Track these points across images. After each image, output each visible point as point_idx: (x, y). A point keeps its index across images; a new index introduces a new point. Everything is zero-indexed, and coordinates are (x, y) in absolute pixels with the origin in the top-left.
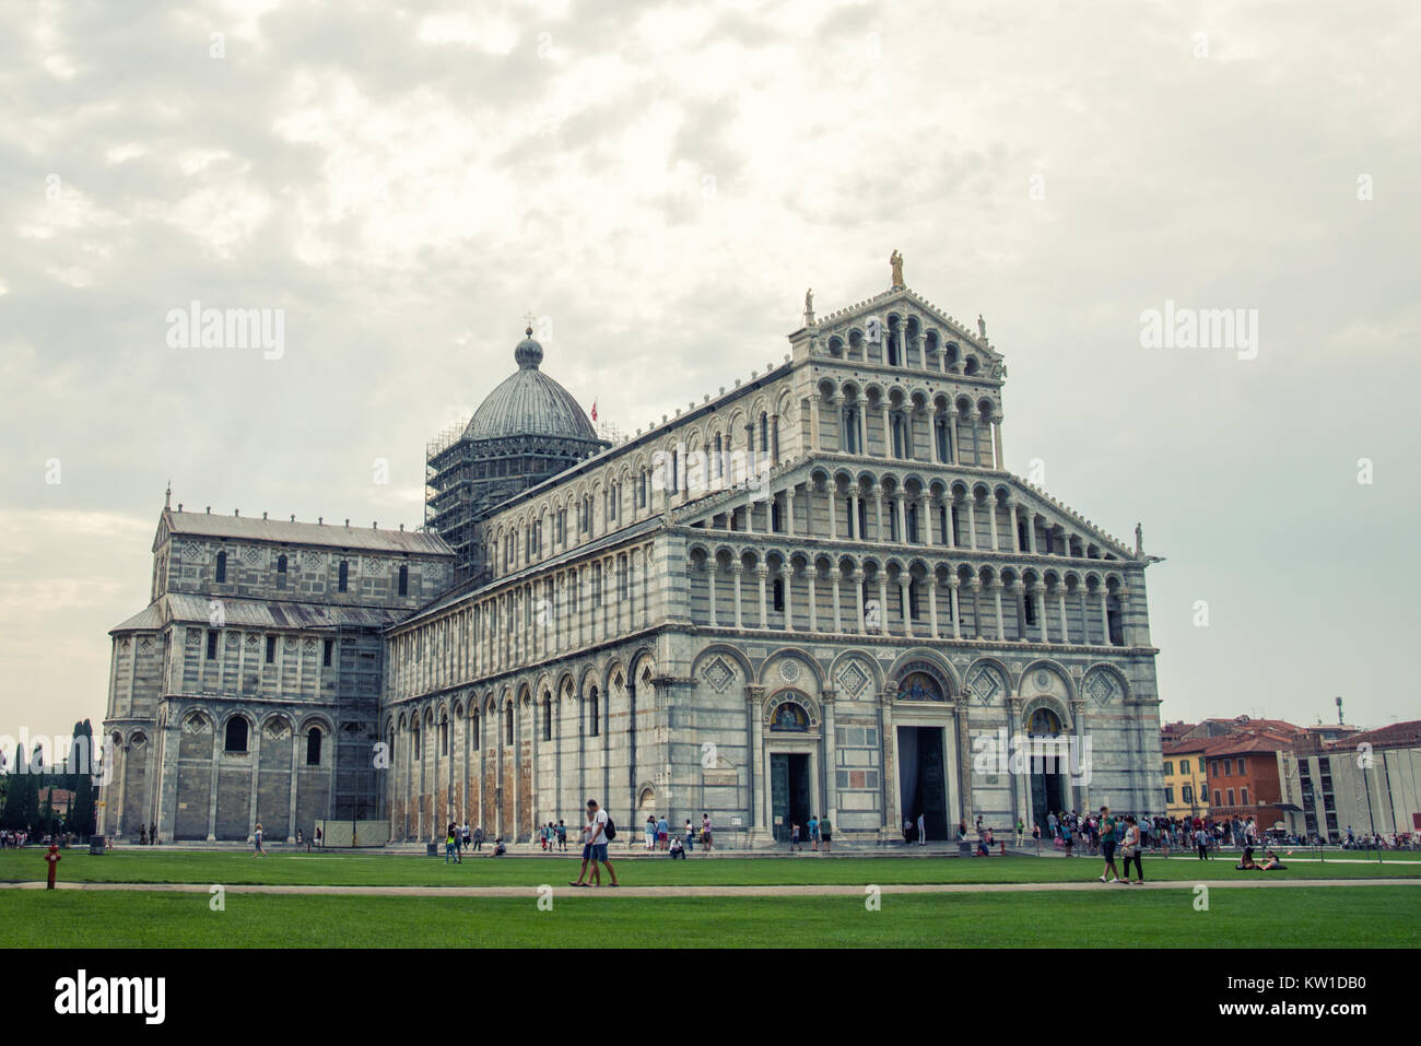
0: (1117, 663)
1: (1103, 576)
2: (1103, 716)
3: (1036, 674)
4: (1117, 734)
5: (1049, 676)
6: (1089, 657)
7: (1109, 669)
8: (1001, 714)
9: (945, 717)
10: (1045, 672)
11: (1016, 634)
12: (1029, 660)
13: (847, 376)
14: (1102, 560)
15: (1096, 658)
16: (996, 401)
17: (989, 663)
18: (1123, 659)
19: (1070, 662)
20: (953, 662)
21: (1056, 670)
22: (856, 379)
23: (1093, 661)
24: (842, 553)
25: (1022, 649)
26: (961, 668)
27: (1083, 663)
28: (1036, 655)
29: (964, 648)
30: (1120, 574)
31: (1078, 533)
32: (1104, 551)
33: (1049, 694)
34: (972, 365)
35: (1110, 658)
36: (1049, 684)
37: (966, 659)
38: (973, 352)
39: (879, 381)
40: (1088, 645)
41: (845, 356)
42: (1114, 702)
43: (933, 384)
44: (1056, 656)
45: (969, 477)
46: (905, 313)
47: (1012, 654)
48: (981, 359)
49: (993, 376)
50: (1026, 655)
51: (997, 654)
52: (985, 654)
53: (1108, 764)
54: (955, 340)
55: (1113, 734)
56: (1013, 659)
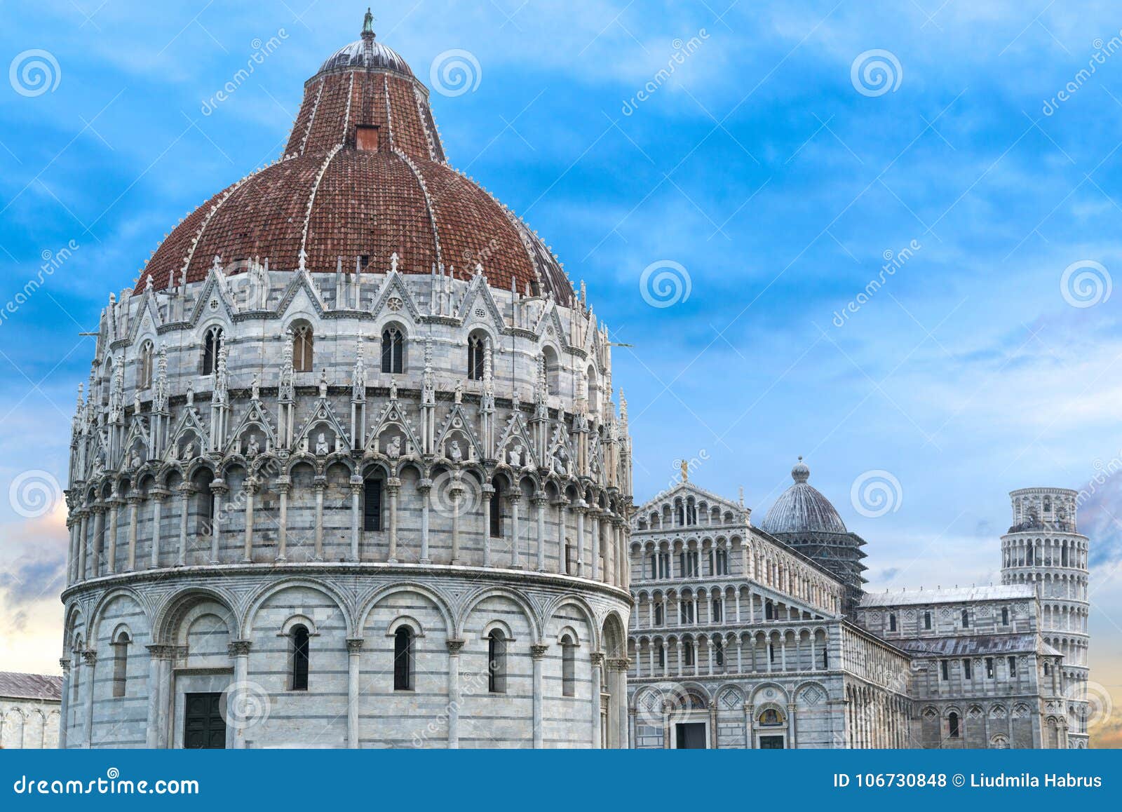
0: (819, 680)
1: (812, 630)
2: (811, 712)
3: (766, 690)
4: (822, 721)
5: (774, 690)
6: (800, 678)
7: (815, 684)
8: (741, 714)
9: (706, 718)
10: (771, 689)
11: (750, 668)
12: (757, 683)
13: (648, 538)
14: (813, 620)
15: (804, 678)
16: (742, 536)
17: (732, 686)
18: (825, 677)
19: (786, 682)
20: (707, 687)
21: (778, 687)
22: (652, 539)
23: (801, 681)
24: (640, 636)
25: (752, 677)
26: (712, 691)
27: (796, 683)
28: (762, 680)
29: (713, 679)
30: (824, 627)
31: (795, 606)
32: (813, 615)
33: (774, 701)
34: (729, 516)
35: (814, 678)
36: (774, 695)
37: (715, 685)
38: (729, 509)
39: (666, 538)
40: (799, 672)
41: (649, 527)
42: (819, 703)
43: (700, 534)
44: (776, 679)
45: (722, 583)
46: (684, 495)
47: (746, 681)
48: (734, 512)
49: (740, 521)
50: (755, 680)
51: (735, 681)
52: (728, 682)
53: (814, 739)
54: (716, 504)
55: (818, 721)
56: (746, 683)
